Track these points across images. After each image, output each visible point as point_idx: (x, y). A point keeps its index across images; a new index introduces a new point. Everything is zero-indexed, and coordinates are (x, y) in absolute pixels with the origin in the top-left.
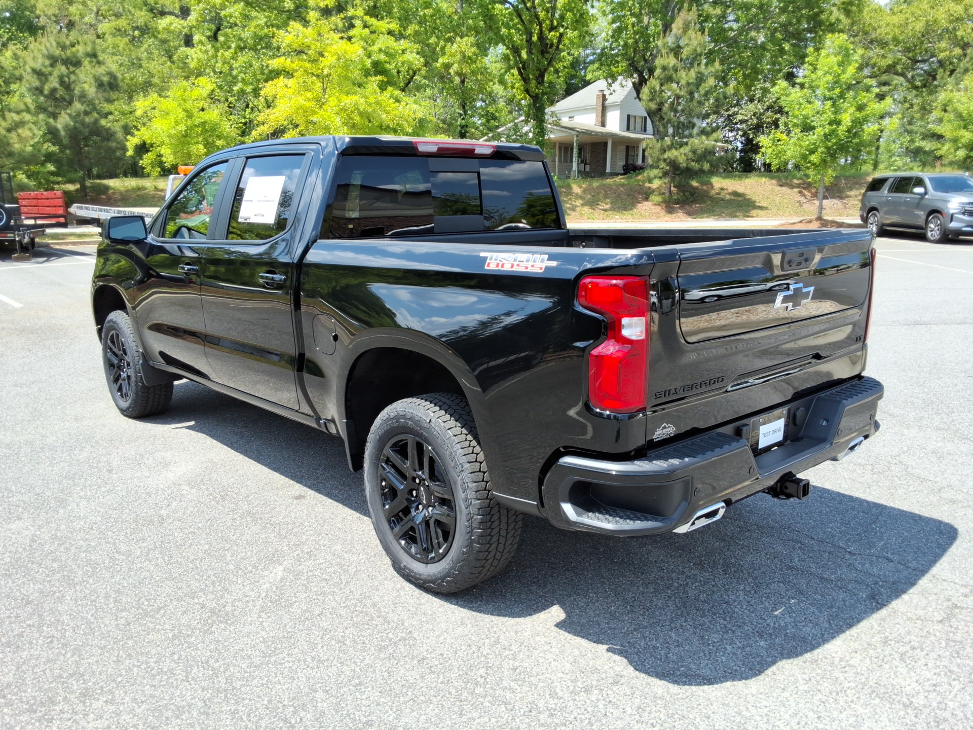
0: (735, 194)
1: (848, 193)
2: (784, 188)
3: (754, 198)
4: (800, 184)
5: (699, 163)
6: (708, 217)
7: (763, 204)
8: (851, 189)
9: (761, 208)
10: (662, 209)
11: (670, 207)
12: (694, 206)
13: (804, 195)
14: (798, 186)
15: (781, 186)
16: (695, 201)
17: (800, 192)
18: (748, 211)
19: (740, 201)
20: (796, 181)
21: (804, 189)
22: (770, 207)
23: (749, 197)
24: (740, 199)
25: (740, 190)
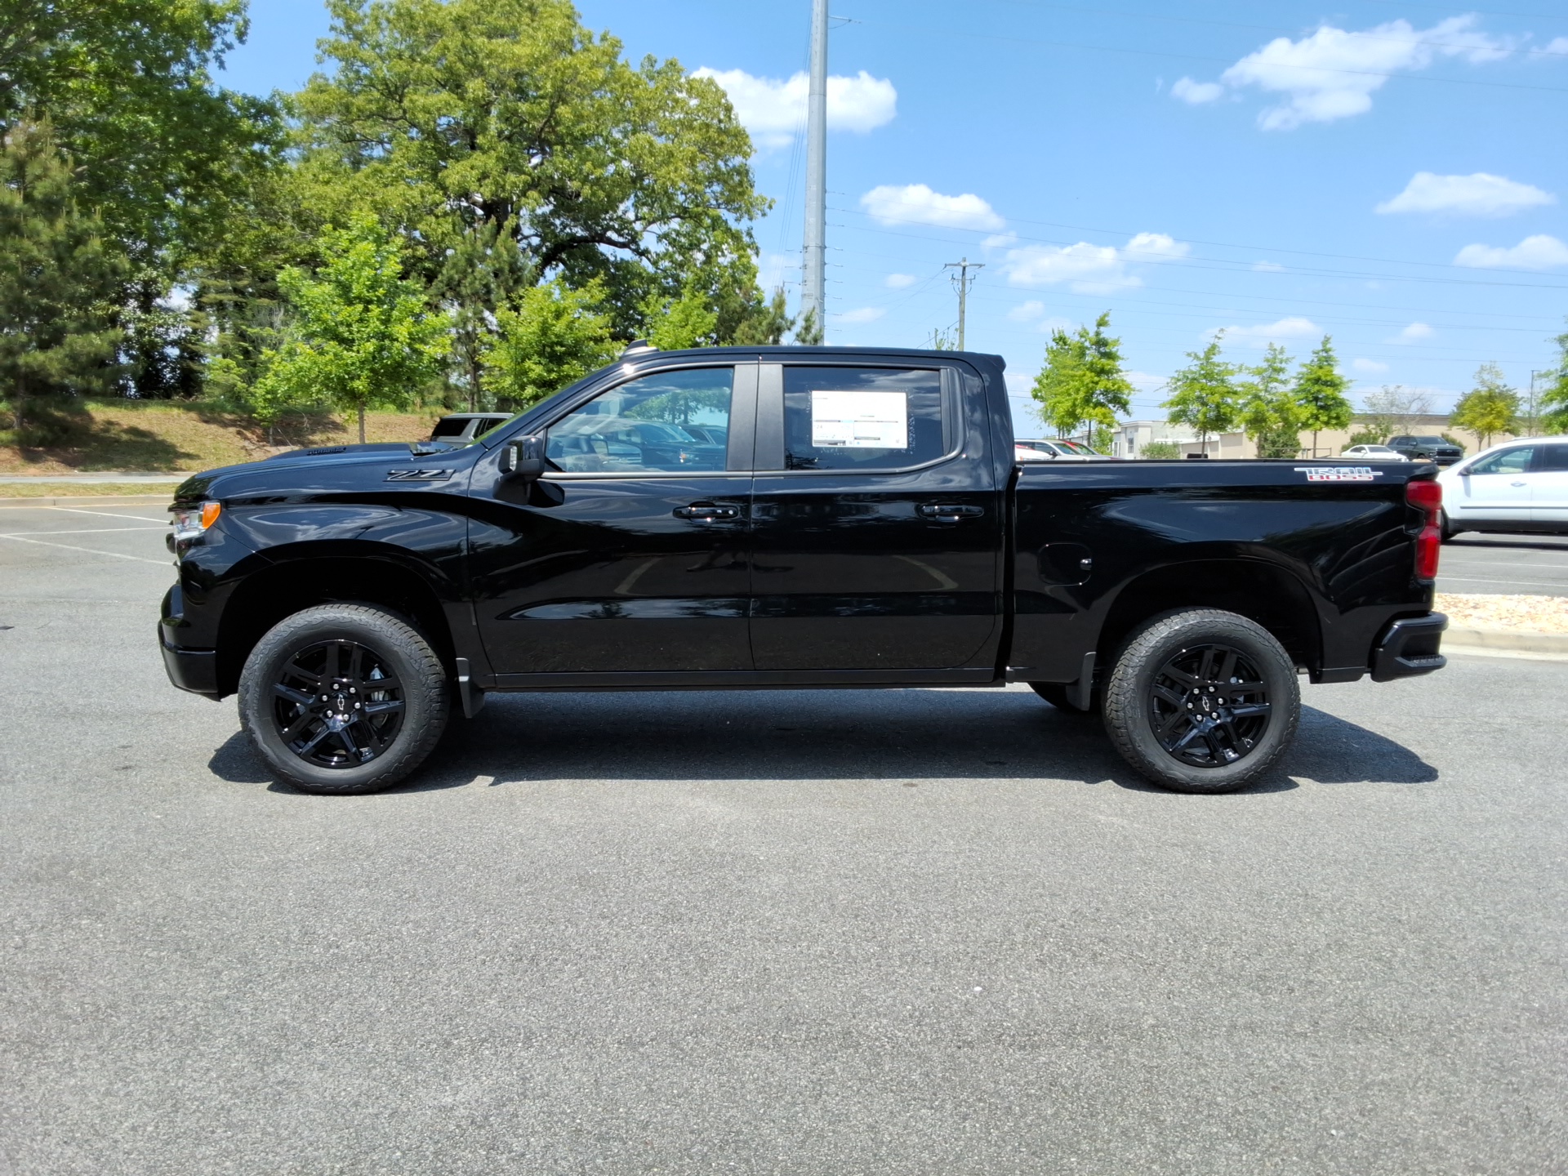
0: (133, 431)
1: (311, 437)
2: (213, 426)
3: (170, 440)
4: (235, 421)
5: (83, 378)
6: (108, 469)
7: (191, 451)
8: (313, 432)
9: (189, 456)
10: (15, 453)
11: (29, 451)
12: (71, 450)
13: (246, 438)
14: (233, 423)
15: (206, 422)
16: (70, 443)
17: (239, 433)
18: (171, 462)
19: (150, 444)
20: (227, 416)
21: (245, 428)
22: (202, 455)
23: (160, 438)
24: (147, 440)
25: (143, 426)
